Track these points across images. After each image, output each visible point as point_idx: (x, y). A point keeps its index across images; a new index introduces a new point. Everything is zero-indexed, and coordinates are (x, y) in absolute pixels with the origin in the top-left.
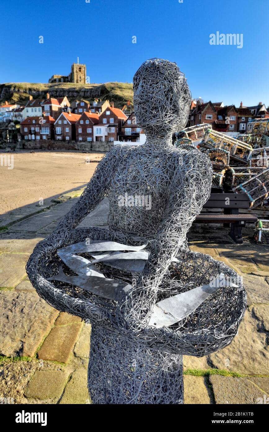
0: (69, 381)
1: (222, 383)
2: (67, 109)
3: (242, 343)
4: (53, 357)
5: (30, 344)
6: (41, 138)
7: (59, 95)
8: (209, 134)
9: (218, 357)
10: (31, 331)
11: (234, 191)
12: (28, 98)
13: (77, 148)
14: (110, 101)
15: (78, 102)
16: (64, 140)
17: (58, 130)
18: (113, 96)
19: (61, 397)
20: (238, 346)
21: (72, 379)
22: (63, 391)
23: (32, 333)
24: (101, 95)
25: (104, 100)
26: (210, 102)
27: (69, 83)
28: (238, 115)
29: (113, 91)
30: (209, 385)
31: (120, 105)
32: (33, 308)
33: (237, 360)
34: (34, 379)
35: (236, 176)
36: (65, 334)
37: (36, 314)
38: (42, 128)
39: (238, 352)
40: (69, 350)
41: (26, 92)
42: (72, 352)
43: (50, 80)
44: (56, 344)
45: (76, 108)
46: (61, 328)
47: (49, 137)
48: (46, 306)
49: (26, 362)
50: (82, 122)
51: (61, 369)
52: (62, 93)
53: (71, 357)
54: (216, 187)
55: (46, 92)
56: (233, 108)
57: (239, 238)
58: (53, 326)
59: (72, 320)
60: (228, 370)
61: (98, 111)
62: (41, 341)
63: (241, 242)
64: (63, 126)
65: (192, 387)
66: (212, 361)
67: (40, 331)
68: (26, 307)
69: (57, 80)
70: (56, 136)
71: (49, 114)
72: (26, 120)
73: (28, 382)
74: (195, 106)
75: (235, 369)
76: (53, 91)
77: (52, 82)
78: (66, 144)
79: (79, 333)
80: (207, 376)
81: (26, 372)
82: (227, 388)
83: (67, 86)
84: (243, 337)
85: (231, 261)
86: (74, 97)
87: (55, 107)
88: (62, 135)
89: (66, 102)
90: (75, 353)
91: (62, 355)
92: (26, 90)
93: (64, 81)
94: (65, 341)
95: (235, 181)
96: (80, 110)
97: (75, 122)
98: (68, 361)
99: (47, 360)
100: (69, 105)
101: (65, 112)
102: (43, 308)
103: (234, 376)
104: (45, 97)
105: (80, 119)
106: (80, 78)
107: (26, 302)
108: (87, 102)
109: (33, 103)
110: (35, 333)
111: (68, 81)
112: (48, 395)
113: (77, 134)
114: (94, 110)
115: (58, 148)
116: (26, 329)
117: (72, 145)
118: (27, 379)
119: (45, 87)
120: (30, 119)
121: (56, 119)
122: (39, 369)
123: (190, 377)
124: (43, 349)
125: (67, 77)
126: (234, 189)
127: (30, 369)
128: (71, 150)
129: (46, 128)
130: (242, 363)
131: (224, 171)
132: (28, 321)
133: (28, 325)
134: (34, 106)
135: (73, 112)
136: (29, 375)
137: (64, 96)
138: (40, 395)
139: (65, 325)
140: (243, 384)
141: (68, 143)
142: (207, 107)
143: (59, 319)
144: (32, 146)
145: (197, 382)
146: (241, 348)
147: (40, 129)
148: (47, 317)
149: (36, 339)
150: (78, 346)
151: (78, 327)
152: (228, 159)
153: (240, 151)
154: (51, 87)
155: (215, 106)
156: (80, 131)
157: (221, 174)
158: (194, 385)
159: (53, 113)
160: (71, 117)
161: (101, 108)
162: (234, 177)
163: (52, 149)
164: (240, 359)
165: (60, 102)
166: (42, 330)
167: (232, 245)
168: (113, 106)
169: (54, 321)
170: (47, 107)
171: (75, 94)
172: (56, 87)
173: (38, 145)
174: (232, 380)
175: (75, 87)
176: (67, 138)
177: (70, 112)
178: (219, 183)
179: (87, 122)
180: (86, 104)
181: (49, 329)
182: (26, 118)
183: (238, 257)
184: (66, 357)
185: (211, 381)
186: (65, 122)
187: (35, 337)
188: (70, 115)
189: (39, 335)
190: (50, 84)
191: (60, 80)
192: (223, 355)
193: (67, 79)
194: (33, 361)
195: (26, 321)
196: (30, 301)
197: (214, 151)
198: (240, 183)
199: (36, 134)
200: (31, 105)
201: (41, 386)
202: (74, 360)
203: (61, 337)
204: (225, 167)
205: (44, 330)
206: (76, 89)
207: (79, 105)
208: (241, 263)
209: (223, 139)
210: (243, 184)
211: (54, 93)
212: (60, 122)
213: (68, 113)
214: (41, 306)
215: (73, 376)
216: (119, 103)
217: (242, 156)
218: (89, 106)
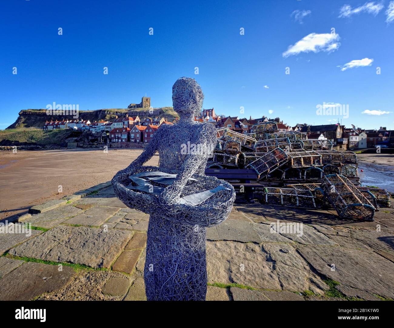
0: (132, 285)
1: (240, 293)
2: (138, 123)
3: (255, 268)
4: (122, 269)
5: (108, 260)
6: (122, 141)
7: (134, 116)
8: (227, 132)
9: (237, 276)
10: (108, 253)
11: (246, 168)
12: (115, 117)
13: (144, 147)
14: (165, 118)
15: (145, 119)
16: (136, 141)
17: (132, 135)
18: (167, 115)
19: (126, 296)
20: (252, 269)
21: (134, 284)
22: (127, 291)
23: (109, 254)
24: (159, 115)
25: (161, 117)
26: (230, 117)
27: (140, 108)
28: (249, 124)
29: (167, 112)
30: (230, 294)
31: (171, 120)
32: (111, 239)
33: (251, 279)
34: (109, 282)
35: (247, 158)
36: (130, 256)
37: (113, 242)
38: (123, 135)
39: (252, 273)
40: (133, 266)
41: (114, 114)
42: (134, 267)
43: (129, 106)
44: (125, 261)
45: (144, 123)
46: (129, 252)
47: (126, 140)
48: (119, 238)
49: (104, 272)
50: (147, 131)
51: (127, 278)
52: (135, 114)
53: (134, 270)
54: (233, 165)
55: (126, 114)
56: (245, 120)
57: (252, 199)
58: (123, 250)
59: (136, 248)
60: (244, 285)
61: (158, 124)
62: (115, 259)
63: (253, 203)
64: (136, 133)
65: (217, 295)
66: (232, 279)
67: (115, 253)
68: (106, 238)
69: (133, 107)
70: (131, 139)
71: (127, 127)
72: (113, 130)
73: (105, 284)
74: (220, 120)
75: (250, 284)
76: (130, 113)
77: (130, 108)
78: (136, 144)
79: (140, 256)
80: (228, 288)
81: (104, 278)
82: (243, 296)
83: (139, 110)
84: (255, 264)
85: (246, 215)
86: (143, 116)
87: (131, 122)
88: (135, 139)
89: (138, 119)
90: (136, 268)
91: (128, 268)
92: (114, 113)
93: (137, 107)
94: (130, 260)
95: (246, 161)
96: (146, 124)
97: (143, 131)
98: (132, 273)
99: (118, 271)
100: (139, 121)
101: (137, 125)
102: (118, 239)
103: (249, 289)
104: (125, 117)
105: (146, 129)
106: (147, 105)
107: (107, 235)
108: (151, 119)
109: (118, 120)
110: (111, 254)
111: (139, 107)
112: (117, 293)
113: (144, 138)
114: (155, 123)
115: (132, 147)
116: (105, 251)
117: (140, 145)
118: (104, 282)
119: (126, 110)
120: (115, 129)
121: (131, 129)
122: (112, 276)
123: (216, 288)
124: (115, 264)
125: (139, 105)
126: (246, 167)
127: (106, 276)
128: (140, 148)
129: (125, 135)
130: (255, 281)
131: (238, 155)
132: (107, 246)
133: (107, 249)
134: (119, 122)
135: (142, 125)
136: (106, 279)
137: (137, 116)
138: (112, 292)
139: (131, 250)
140: (255, 295)
141: (138, 144)
142: (228, 120)
143: (127, 246)
144: (116, 146)
145: (221, 292)
146: (254, 271)
147: (121, 135)
148: (120, 244)
149: (111, 258)
150: (139, 264)
151: (140, 252)
152: (240, 147)
153: (248, 142)
154: (129, 110)
155: (233, 119)
156: (146, 136)
157: (236, 157)
158: (219, 293)
159: (130, 125)
160: (140, 128)
161: (159, 122)
162: (245, 158)
163: (128, 148)
164: (253, 278)
165: (134, 119)
166: (115, 252)
167: (246, 204)
168: (167, 120)
169: (124, 247)
170: (126, 122)
171: (144, 114)
172: (132, 111)
173: (120, 145)
174: (247, 291)
175: (144, 110)
176: (138, 141)
177: (140, 125)
178: (235, 163)
179: (151, 131)
180: (150, 120)
181: (120, 252)
182: (113, 129)
183: (251, 212)
184: (131, 270)
185: (231, 291)
186: (137, 131)
187: (111, 257)
188: (140, 126)
189: (114, 255)
190: (129, 109)
191: (134, 107)
192: (241, 275)
193: (139, 106)
194: (109, 271)
195: (106, 246)
196: (109, 235)
197: (231, 142)
198: (250, 163)
199: (118, 138)
200: (117, 121)
201: (113, 287)
202: (136, 273)
203: (128, 258)
204: (238, 152)
205: (117, 252)
206: (144, 112)
207: (146, 120)
208: (253, 216)
209: (236, 135)
210: (251, 163)
211: (131, 114)
212: (134, 131)
213: (139, 125)
214: (116, 238)
215: (135, 282)
216: (170, 119)
217: (250, 146)
218: (152, 121)
